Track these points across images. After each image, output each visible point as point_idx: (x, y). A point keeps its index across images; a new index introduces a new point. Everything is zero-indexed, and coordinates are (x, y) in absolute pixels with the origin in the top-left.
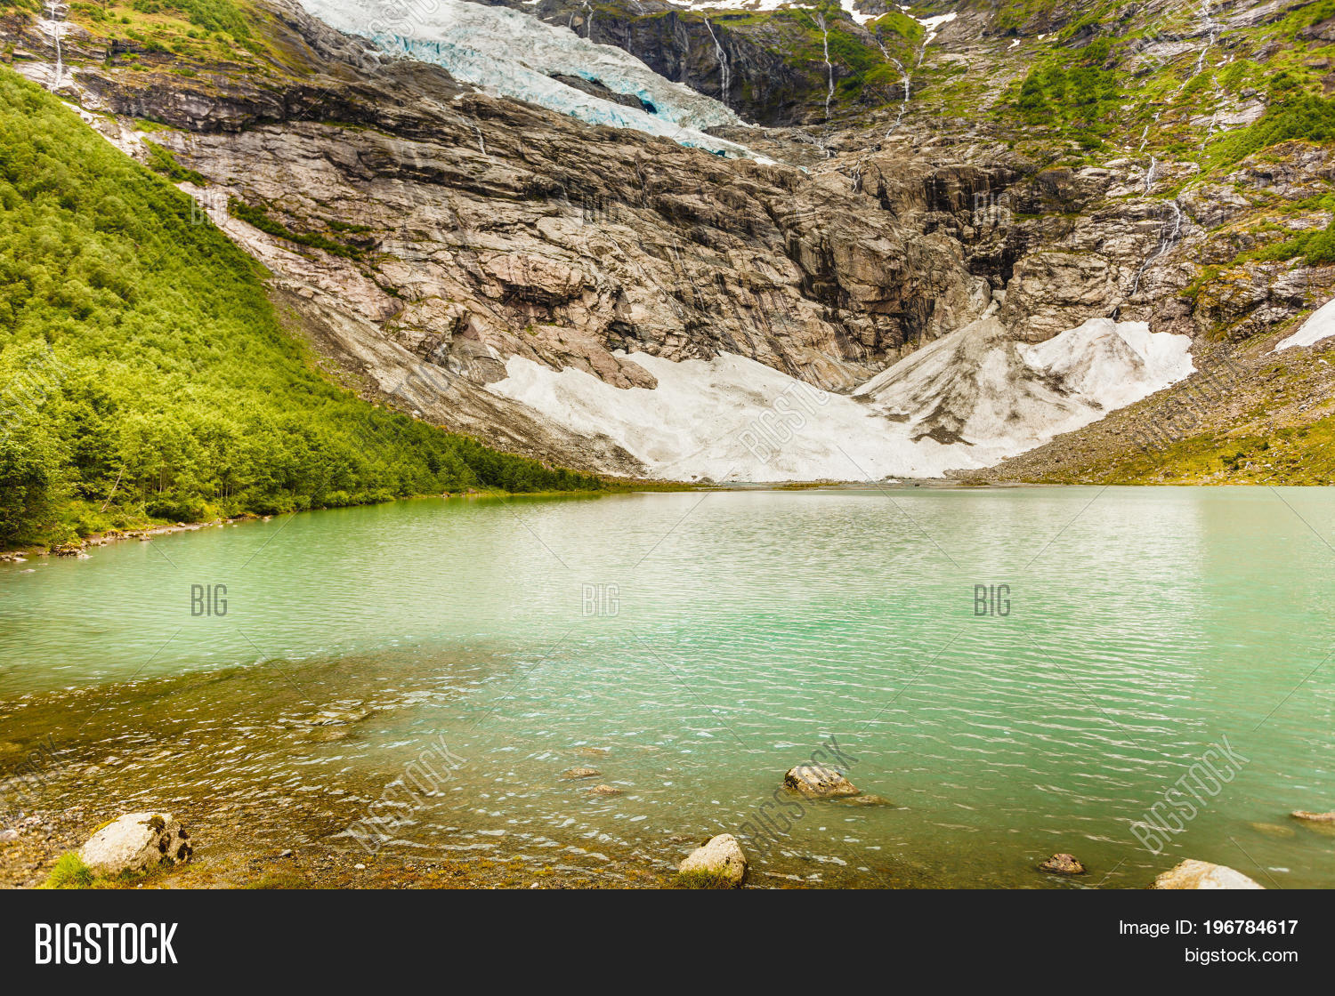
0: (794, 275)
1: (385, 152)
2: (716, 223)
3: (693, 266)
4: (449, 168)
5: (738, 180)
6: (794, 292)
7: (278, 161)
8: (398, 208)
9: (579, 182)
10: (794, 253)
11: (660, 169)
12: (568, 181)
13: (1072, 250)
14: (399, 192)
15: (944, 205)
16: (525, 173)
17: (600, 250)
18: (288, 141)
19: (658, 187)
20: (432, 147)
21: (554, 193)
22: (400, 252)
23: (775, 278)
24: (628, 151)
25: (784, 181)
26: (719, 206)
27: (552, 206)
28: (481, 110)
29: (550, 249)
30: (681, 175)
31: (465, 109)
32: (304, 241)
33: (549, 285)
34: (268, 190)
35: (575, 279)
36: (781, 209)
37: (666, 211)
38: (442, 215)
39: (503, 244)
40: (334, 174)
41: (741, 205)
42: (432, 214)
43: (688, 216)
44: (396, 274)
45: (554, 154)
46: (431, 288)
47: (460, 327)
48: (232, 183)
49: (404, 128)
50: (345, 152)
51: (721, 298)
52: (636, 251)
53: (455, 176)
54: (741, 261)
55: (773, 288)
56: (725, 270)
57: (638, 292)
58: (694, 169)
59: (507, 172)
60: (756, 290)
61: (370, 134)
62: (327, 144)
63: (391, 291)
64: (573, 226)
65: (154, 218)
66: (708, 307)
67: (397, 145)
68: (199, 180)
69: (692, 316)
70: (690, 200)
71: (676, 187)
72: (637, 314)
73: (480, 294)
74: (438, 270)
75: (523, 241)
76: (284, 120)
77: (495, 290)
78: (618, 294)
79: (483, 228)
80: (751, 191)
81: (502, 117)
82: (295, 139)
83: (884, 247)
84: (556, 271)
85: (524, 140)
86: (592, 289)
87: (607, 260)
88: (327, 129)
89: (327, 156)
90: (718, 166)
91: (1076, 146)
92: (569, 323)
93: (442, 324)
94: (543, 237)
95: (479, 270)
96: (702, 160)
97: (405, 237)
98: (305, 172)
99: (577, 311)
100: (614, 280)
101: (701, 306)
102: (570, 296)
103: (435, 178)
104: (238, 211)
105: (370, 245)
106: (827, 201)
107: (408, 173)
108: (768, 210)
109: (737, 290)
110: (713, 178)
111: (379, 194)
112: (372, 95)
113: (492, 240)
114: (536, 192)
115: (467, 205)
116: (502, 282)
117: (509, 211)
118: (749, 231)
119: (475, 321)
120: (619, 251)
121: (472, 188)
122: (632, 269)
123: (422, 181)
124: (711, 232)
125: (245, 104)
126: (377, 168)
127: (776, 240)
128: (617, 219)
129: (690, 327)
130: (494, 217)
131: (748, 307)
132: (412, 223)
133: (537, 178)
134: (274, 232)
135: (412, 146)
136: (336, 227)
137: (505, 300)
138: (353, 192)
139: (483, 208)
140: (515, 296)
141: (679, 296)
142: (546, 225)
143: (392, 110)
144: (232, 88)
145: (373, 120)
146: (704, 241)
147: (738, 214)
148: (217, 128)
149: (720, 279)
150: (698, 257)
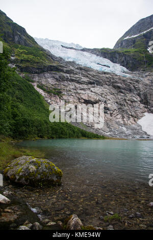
0: (139, 99)
1: (64, 76)
2: (124, 89)
3: (120, 97)
5: (128, 81)
6: (139, 102)
7: (45, 78)
8: (65, 86)
9: (98, 81)
10: (139, 95)
11: (113, 79)
12: (96, 81)
14: (66, 83)
16: (88, 80)
17: (102, 94)
19: (113, 82)
20: (72, 75)
21: (94, 83)
22: (66, 94)
23: (135, 99)
24: (107, 76)
25: (137, 81)
26: (125, 86)
27: (93, 86)
28: (81, 69)
29: (93, 93)
30: (117, 80)
31: (77, 69)
32: (49, 92)
33: (93, 100)
34: (44, 83)
35: (97, 99)
36: (137, 87)
37: (115, 87)
38: (73, 87)
39: (84, 92)
40: (55, 80)
41: (129, 86)
42: (72, 87)
43: (119, 87)
44: (65, 97)
45: (93, 76)
46: (71, 100)
48: (38, 82)
49: (67, 72)
50: (57, 76)
51: (125, 103)
52: (109, 94)
53: (75, 80)
54: (129, 96)
55: (135, 101)
56: (126, 98)
57: (109, 102)
58: (120, 79)
59: (85, 79)
60: (132, 102)
61: (61, 73)
62: (54, 75)
64: (98, 89)
65: (25, 88)
66: (122, 105)
67: (66, 75)
68: (33, 82)
69: (120, 106)
70: (119, 85)
71: (116, 82)
72: (109, 106)
73: (79, 101)
74: (72, 97)
75: (88, 92)
76: (47, 71)
77: (83, 101)
78: (105, 102)
79: (81, 89)
80: (131, 83)
81: (84, 70)
82: (48, 74)
84: (93, 97)
85: (88, 74)
86: (100, 101)
87: (103, 95)
88: (54, 72)
89: (54, 77)
90: (124, 79)
94: (91, 91)
95: (79, 97)
96: (121, 78)
97: (67, 91)
98: (50, 80)
100: (104, 99)
102: (96, 102)
103: (72, 80)
104: (38, 86)
105: (61, 92)
106: (146, 85)
107: (67, 79)
108: (134, 87)
109: (128, 102)
110: (124, 81)
111: (62, 84)
112: (62, 67)
113: (82, 92)
114: (91, 83)
115: (78, 85)
116: (84, 99)
117: (85, 86)
118: (130, 91)
120: (106, 94)
121: (78, 82)
122: (108, 97)
123: (70, 81)
124: (123, 91)
125: (41, 69)
126: (62, 79)
127: (135, 92)
128: (105, 88)
129: (119, 109)
130: (82, 88)
131: (130, 105)
132: (68, 89)
133: (91, 81)
134: (44, 90)
135: (68, 75)
136: (55, 89)
137: (84, 103)
138: (58, 83)
139: (81, 86)
140: (86, 102)
141: (117, 103)
142: (92, 89)
143: (65, 69)
144: (39, 66)
145: (62, 71)
146: (122, 93)
147: (128, 87)
148: (36, 73)
149: (125, 100)
150: (121, 95)
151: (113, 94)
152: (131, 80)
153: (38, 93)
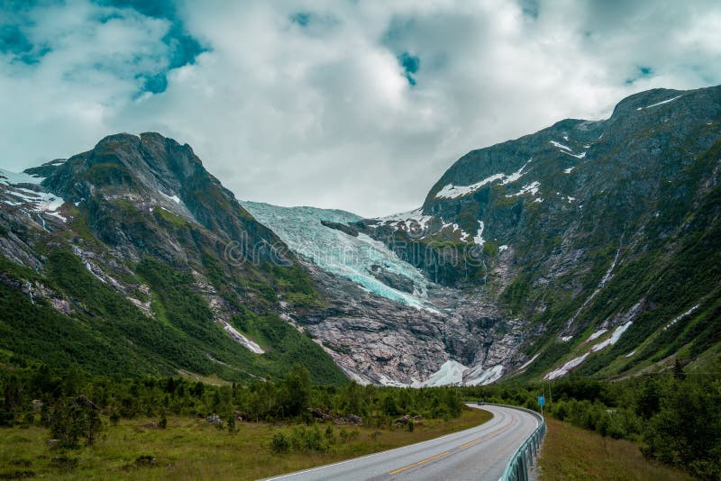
0: (444, 346)
1: (348, 323)
2: (425, 334)
4: (361, 326)
5: (431, 321)
6: (443, 352)
7: (328, 330)
8: (353, 339)
9: (392, 325)
10: (444, 341)
12: (389, 324)
13: (501, 344)
14: (352, 334)
15: (482, 328)
16: (379, 324)
17: (397, 346)
18: (329, 324)
19: (411, 324)
20: (358, 319)
21: (386, 328)
22: (355, 351)
23: (439, 348)
25: (443, 320)
26: (426, 329)
27: (386, 331)
29: (386, 347)
30: (416, 320)
32: (338, 351)
33: (386, 357)
34: (328, 339)
35: (391, 354)
36: (442, 328)
37: (413, 331)
38: (363, 340)
39: (376, 346)
40: (339, 332)
41: (432, 328)
42: (360, 340)
43: (419, 332)
44: (356, 357)
45: (385, 317)
46: (363, 359)
47: (369, 368)
48: (322, 337)
49: (350, 314)
50: (340, 325)
51: (425, 355)
52: (405, 344)
53: (363, 328)
54: (431, 344)
55: (438, 351)
56: (426, 347)
57: (405, 355)
58: (420, 317)
59: (375, 324)
60: (434, 352)
61: (344, 318)
62: (336, 323)
63: (356, 361)
64: (391, 338)
67: (350, 320)
68: (316, 338)
69: (418, 360)
70: (418, 328)
71: (416, 324)
73: (372, 360)
75: (380, 345)
76: (327, 318)
77: (375, 358)
78: (401, 357)
79: (371, 342)
80: (434, 324)
83: (464, 340)
84: (387, 352)
85: (378, 313)
86: (395, 356)
87: (398, 348)
88: (335, 319)
89: (336, 326)
90: (426, 316)
91: (511, 313)
92: (390, 365)
93: (366, 368)
94: (384, 343)
95: (371, 354)
96: (423, 315)
97: (356, 347)
98: (334, 332)
99: (392, 362)
100: (400, 353)
101: (420, 357)
102: (390, 359)
103: (360, 329)
104: (325, 344)
105: (350, 350)
106: (453, 327)
107: (354, 328)
109: (429, 353)
110: (425, 320)
111: (348, 336)
113: (373, 345)
114: (382, 329)
115: (368, 336)
116: (376, 356)
117: (375, 336)
118: (433, 335)
119: (373, 367)
120: (401, 345)
121: (366, 330)
122: (404, 349)
123: (357, 330)
124: (423, 336)
125: (320, 316)
126: (347, 328)
127: (440, 337)
128: (401, 335)
129: (417, 363)
130: (373, 339)
131: (431, 357)
132: (357, 343)
133: (382, 325)
134: (332, 348)
135: (353, 320)
136: (342, 346)
137: (377, 361)
138: (343, 336)
139: (370, 336)
140: (379, 359)
141: (415, 355)
142: (385, 339)
143: (346, 308)
145: (343, 313)
146: (421, 339)
147: (430, 331)
148: (315, 323)
149: (425, 350)
150: (420, 344)
151: (411, 343)
152: (436, 318)
153: (326, 353)
